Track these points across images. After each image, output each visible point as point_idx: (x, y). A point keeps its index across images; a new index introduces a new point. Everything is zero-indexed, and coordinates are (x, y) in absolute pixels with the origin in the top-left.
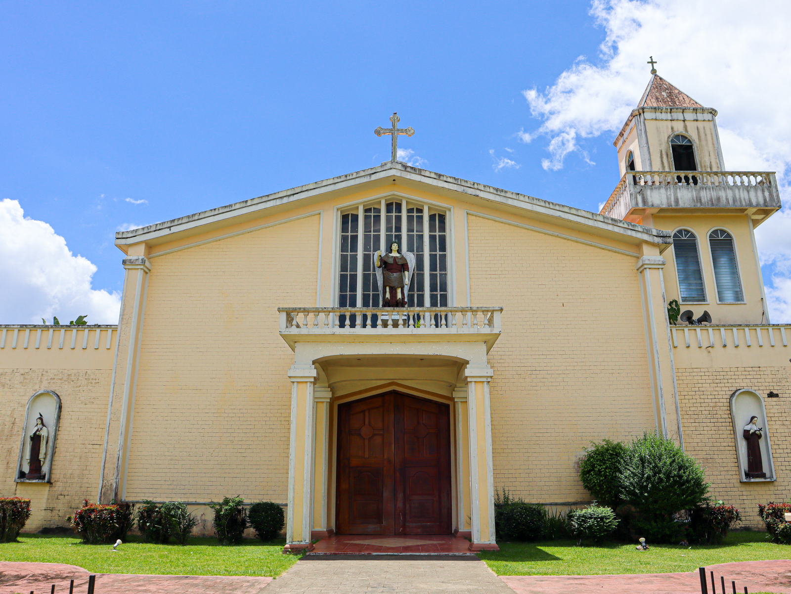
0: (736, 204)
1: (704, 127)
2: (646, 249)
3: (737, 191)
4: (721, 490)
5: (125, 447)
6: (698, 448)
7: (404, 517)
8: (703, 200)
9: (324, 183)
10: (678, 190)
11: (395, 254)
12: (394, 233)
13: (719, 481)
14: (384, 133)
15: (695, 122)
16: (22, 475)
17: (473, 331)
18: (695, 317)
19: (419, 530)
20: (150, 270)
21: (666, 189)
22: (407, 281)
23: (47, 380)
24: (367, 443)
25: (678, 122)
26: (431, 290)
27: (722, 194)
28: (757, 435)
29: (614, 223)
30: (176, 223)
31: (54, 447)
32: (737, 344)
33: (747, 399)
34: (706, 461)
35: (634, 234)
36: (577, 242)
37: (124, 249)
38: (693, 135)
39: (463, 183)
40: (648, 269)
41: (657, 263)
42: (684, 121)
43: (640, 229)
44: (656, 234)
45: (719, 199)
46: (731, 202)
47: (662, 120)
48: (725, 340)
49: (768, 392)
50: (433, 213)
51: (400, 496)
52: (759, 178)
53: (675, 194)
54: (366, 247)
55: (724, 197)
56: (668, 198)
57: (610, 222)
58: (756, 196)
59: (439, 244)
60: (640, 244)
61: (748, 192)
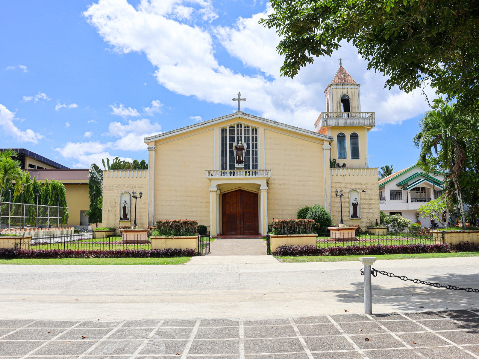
0: (359, 124)
1: (354, 92)
2: (325, 142)
3: (360, 120)
5: (154, 210)
6: (337, 208)
7: (244, 229)
8: (348, 123)
9: (215, 120)
11: (240, 145)
12: (239, 136)
14: (236, 100)
15: (351, 89)
16: (121, 219)
17: (262, 176)
18: (341, 165)
20: (156, 150)
21: (335, 119)
22: (244, 154)
24: (231, 206)
25: (345, 89)
26: (252, 156)
27: (355, 121)
28: (356, 204)
30: (165, 134)
31: (131, 210)
32: (353, 174)
33: (355, 193)
35: (320, 137)
37: (147, 143)
38: (350, 95)
39: (263, 120)
40: (325, 150)
41: (328, 147)
42: (347, 89)
43: (323, 136)
44: (328, 138)
45: (353, 123)
47: (339, 89)
48: (350, 173)
49: (362, 190)
50: (253, 128)
51: (242, 223)
52: (369, 114)
53: (338, 121)
54: (230, 141)
56: (335, 123)
57: (313, 133)
58: (367, 122)
59: (255, 139)
60: (323, 140)
61: (364, 120)
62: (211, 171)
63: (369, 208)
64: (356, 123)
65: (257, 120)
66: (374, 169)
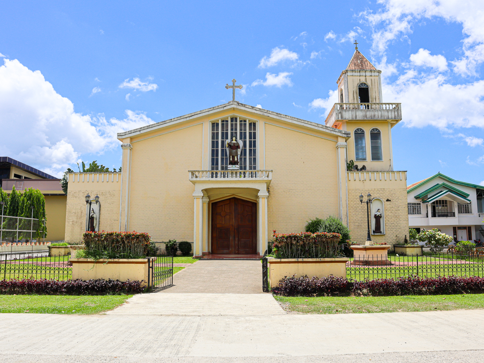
0: (382, 118)
1: (374, 79)
2: (339, 139)
3: (383, 112)
4: (363, 238)
5: (127, 221)
6: (355, 221)
7: (238, 247)
8: (367, 116)
9: (204, 111)
10: (357, 112)
11: (234, 142)
12: (234, 131)
13: (363, 234)
14: (229, 88)
15: (371, 77)
17: (261, 179)
18: (359, 168)
19: (244, 252)
20: (132, 149)
21: (352, 111)
22: (239, 153)
23: (93, 195)
24: (223, 218)
25: (363, 77)
26: (249, 156)
27: (376, 113)
28: (380, 216)
29: (326, 128)
30: (142, 129)
32: (375, 179)
33: (377, 202)
34: (358, 226)
35: (334, 133)
36: (311, 135)
37: (121, 140)
38: (369, 83)
39: (263, 111)
40: (339, 148)
41: (343, 145)
42: (365, 76)
43: (337, 131)
44: (344, 133)
45: (374, 116)
46: (380, 117)
47: (355, 76)
48: (371, 177)
49: (387, 199)
50: (250, 122)
51: (237, 239)
52: (394, 106)
53: (356, 113)
54: (222, 138)
55: (377, 115)
56: (352, 116)
57: (325, 128)
58: (391, 114)
59: (253, 136)
60: (337, 137)
61: (388, 112)
62: (195, 171)
63: (396, 221)
64: (378, 116)
65: (255, 112)
66: (401, 173)
